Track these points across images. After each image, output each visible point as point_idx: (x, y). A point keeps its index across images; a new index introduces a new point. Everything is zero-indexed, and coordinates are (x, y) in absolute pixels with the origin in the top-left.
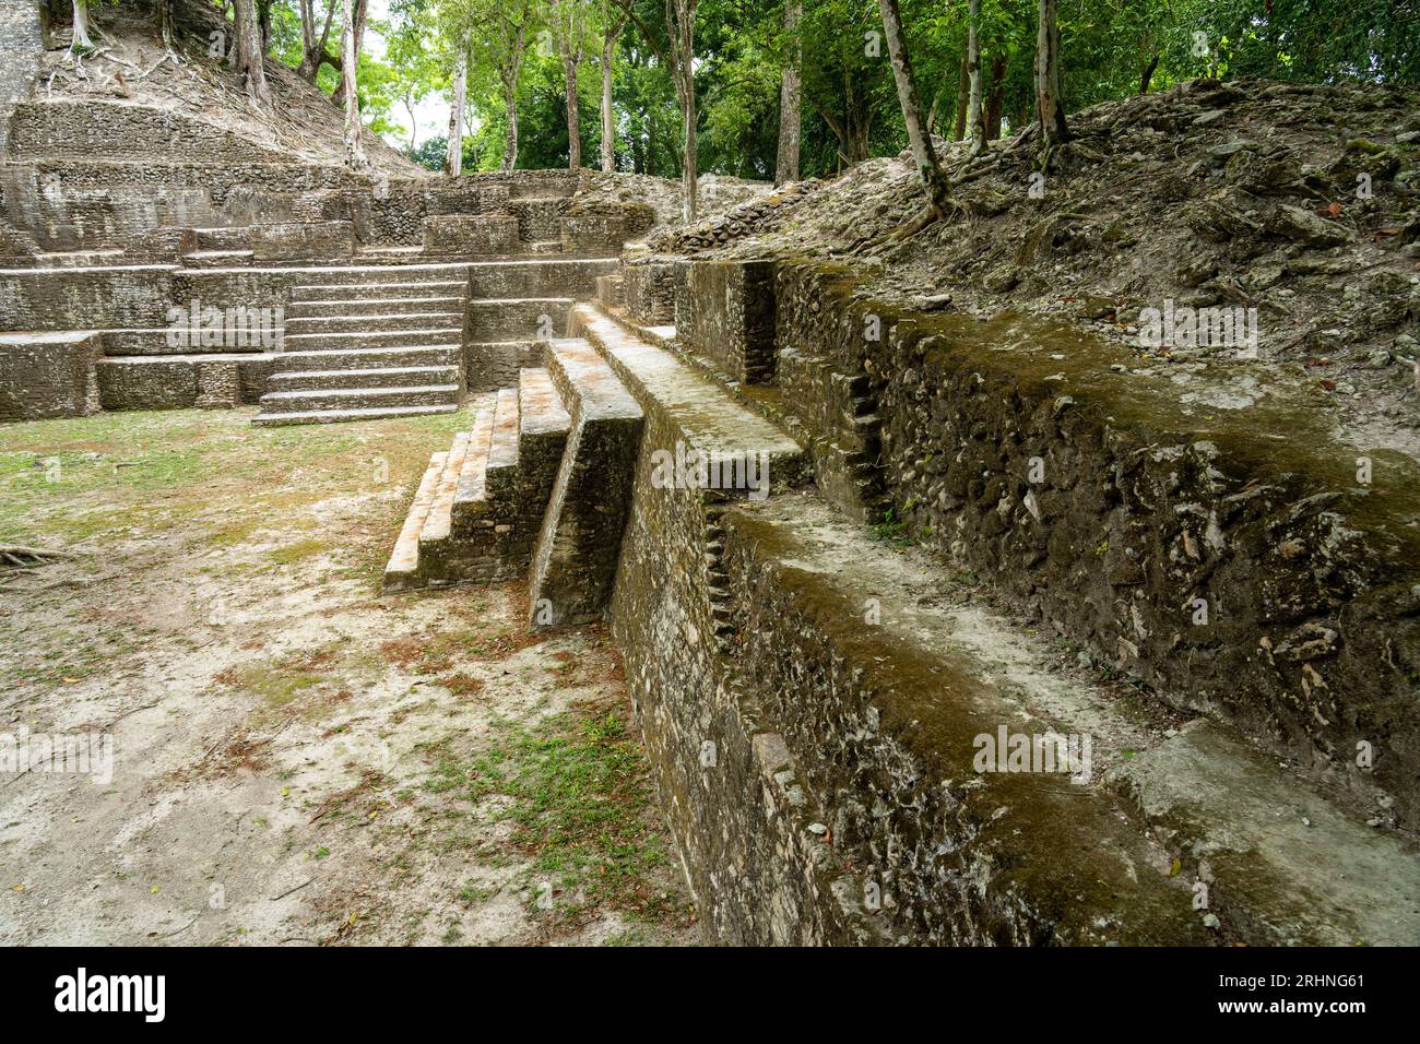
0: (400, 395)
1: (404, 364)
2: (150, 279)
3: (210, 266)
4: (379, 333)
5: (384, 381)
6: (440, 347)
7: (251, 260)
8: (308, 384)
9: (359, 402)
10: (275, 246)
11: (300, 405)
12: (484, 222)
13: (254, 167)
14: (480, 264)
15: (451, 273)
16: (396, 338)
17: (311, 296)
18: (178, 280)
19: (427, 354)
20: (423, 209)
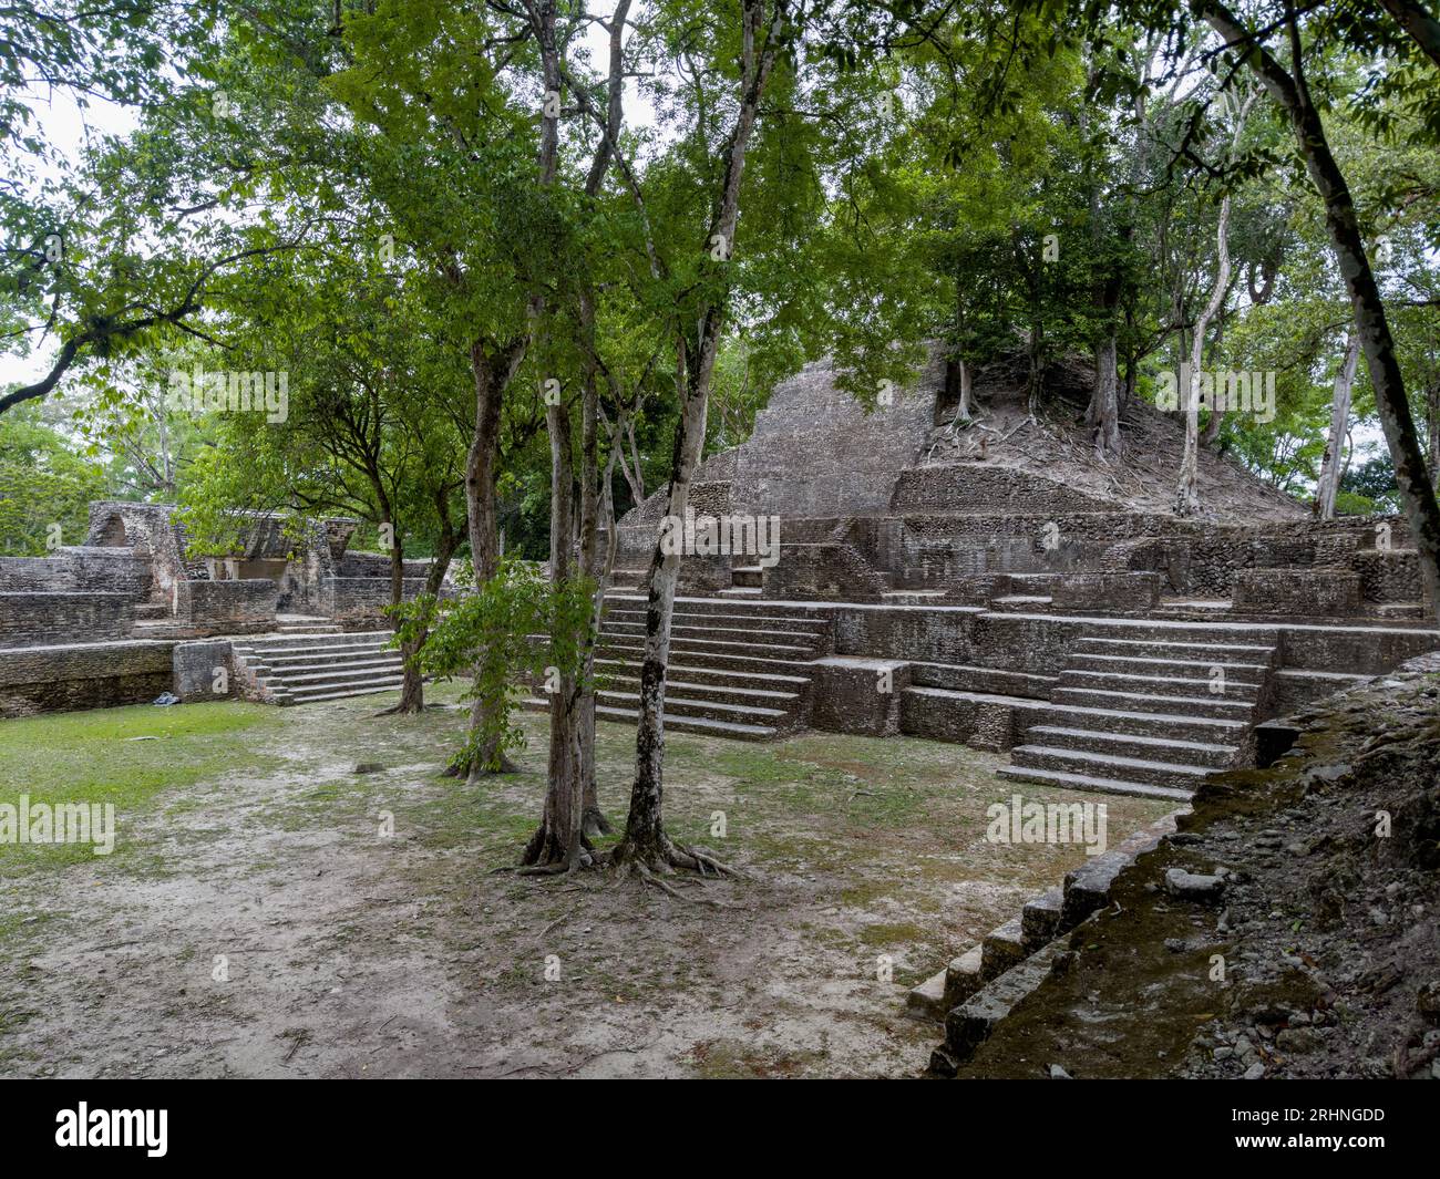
0: (1155, 771)
1: (1173, 736)
2: (955, 620)
3: (1012, 611)
4: (1154, 697)
5: (1145, 752)
6: (1219, 723)
7: (1048, 608)
8: (1063, 741)
9: (1110, 772)
10: (1074, 595)
11: (1049, 763)
12: (1312, 577)
13: (1077, 517)
14: (1296, 627)
15: (1255, 636)
16: (1172, 705)
17: (1094, 648)
18: (981, 624)
19: (1201, 728)
20: (1251, 559)
